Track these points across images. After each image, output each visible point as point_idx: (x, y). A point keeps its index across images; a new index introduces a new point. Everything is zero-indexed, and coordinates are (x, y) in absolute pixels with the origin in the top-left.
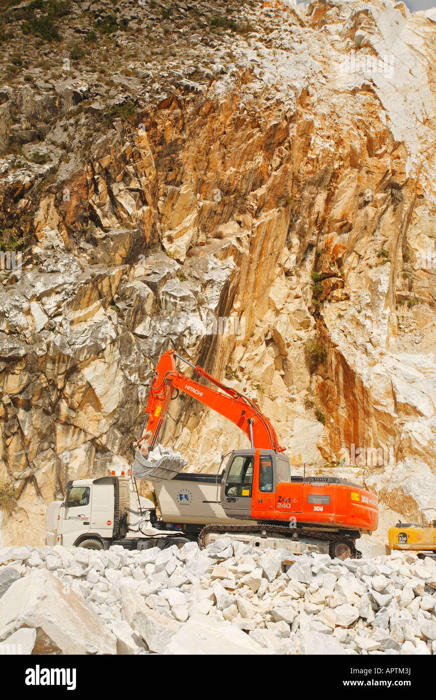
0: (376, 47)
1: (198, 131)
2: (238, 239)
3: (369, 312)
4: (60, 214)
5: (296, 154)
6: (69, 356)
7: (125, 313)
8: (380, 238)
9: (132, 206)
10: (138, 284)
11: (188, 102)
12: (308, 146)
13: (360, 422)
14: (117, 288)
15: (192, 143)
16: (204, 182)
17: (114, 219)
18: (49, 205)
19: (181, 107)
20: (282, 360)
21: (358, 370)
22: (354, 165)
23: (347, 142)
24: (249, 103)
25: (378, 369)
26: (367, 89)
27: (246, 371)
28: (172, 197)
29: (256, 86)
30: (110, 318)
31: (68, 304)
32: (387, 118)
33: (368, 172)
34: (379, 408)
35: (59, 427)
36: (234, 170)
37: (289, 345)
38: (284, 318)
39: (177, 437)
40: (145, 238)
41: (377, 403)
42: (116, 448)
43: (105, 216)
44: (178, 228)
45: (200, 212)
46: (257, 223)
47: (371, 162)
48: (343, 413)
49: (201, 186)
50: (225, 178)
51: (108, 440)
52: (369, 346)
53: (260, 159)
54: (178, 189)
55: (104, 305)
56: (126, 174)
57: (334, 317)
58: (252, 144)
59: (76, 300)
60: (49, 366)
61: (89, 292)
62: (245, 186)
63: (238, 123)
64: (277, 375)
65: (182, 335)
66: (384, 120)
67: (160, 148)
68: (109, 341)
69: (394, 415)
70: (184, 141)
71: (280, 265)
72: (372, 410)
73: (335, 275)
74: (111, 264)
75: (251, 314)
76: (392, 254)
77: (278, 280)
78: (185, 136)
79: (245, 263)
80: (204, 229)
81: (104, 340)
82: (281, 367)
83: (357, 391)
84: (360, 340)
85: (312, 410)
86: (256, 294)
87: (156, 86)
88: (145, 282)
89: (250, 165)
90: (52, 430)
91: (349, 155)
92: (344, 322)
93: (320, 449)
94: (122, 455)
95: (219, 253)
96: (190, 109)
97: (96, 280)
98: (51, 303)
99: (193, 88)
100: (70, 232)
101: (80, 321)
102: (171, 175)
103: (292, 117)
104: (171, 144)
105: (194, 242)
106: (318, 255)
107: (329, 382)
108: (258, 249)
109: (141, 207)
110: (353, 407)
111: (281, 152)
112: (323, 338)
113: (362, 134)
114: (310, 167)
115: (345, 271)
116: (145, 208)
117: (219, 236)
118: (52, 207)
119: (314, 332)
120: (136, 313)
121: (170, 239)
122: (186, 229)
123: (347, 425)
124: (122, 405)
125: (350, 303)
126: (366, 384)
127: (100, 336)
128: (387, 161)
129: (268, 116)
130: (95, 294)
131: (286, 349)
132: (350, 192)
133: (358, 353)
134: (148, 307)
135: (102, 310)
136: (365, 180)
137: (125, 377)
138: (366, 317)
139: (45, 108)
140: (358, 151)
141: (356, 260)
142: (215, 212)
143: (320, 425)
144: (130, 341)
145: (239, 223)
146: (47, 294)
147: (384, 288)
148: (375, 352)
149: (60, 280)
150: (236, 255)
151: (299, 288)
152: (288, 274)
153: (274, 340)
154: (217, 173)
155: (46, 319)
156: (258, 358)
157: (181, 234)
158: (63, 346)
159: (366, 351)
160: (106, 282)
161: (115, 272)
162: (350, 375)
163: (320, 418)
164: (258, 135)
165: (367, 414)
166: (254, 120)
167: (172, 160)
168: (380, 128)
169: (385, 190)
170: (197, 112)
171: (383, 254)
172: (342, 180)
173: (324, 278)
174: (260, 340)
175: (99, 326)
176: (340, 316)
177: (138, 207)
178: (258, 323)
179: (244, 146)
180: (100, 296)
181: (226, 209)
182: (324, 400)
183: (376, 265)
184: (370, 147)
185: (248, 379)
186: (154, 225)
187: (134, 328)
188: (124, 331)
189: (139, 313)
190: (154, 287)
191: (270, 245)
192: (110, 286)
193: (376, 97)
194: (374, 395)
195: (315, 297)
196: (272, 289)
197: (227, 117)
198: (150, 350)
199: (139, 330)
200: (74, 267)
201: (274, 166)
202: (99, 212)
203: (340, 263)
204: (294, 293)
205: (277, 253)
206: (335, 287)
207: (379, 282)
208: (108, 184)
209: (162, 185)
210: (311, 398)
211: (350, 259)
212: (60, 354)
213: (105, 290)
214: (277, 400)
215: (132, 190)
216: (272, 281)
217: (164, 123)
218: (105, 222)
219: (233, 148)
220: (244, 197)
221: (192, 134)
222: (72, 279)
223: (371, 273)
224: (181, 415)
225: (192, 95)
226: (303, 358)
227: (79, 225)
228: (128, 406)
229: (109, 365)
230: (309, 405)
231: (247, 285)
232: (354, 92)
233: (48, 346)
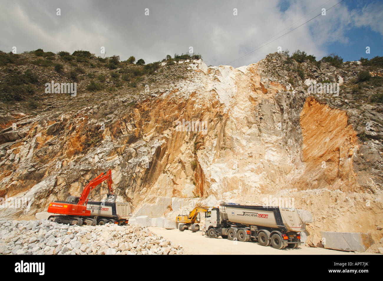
0: (219, 79)
1: (155, 107)
2: (168, 134)
3: (210, 152)
4: (111, 132)
5: (189, 110)
6: (103, 169)
7: (125, 157)
8: (216, 131)
9: (131, 128)
10: (132, 149)
11: (153, 100)
12: (192, 108)
13: (203, 184)
14: (124, 150)
15: (154, 110)
16: (158, 120)
17: (126, 132)
18: (107, 130)
19: (150, 101)
20: (183, 167)
21: (203, 169)
22: (208, 111)
23: (206, 105)
24: (173, 98)
25: (209, 169)
26: (213, 90)
27: (170, 171)
28: (147, 125)
29: (177, 93)
30: (120, 158)
31: (106, 156)
32: (219, 97)
33: (212, 113)
34: (207, 180)
35: (101, 188)
36: (167, 116)
37: (185, 163)
38: (184, 155)
39: (141, 190)
40: (136, 137)
41: (207, 179)
42: (118, 194)
43: (124, 131)
44: (149, 133)
45: (156, 128)
46: (174, 129)
47: (213, 110)
48: (200, 182)
49: (157, 121)
50: (165, 118)
51: (115, 191)
52: (208, 162)
53: (176, 112)
54: (148, 122)
55: (119, 155)
56: (131, 120)
57: (200, 154)
58: (174, 108)
59: (109, 154)
60: (98, 172)
61: (113, 152)
62: (172, 120)
63: (169, 104)
64: (183, 172)
65: (141, 162)
66: (217, 98)
67: (143, 112)
68: (117, 165)
69: (210, 182)
70: (151, 110)
71: (184, 140)
72: (205, 181)
73: (201, 142)
74: (122, 144)
75: (173, 154)
76: (218, 135)
77: (184, 145)
78: (151, 109)
79: (170, 141)
80: (158, 132)
81: (116, 164)
82: (183, 169)
83: (203, 176)
84: (206, 160)
85: (192, 182)
86: (175, 149)
87: (143, 97)
88: (133, 148)
89: (173, 114)
90: (100, 189)
91: (206, 108)
92: (203, 155)
93: (193, 193)
94: (121, 195)
95: (160, 139)
96: (153, 101)
97: (116, 149)
98: (101, 155)
99: (155, 96)
100: (114, 136)
101: (110, 159)
102: (146, 119)
103: (187, 100)
104: (147, 111)
105: (154, 136)
106: (197, 137)
107: (197, 173)
108: (175, 137)
109: (134, 128)
110: (202, 180)
111: (183, 110)
112: (196, 160)
113: (211, 103)
114: (193, 113)
115: (205, 141)
116: (136, 128)
117: (162, 134)
118: (108, 130)
119: (194, 159)
120: (129, 157)
121: (145, 136)
122: (152, 133)
123: (201, 185)
124: (121, 182)
125: (205, 150)
126: (205, 174)
127: (115, 163)
128: (218, 109)
129: (180, 100)
130: (116, 152)
131: (185, 164)
132: (207, 118)
133: (205, 164)
134: (133, 155)
135: (118, 156)
136: (211, 115)
137: (122, 174)
138: (209, 154)
139: (115, 106)
140: (209, 107)
141: (209, 137)
142: (162, 128)
143: (194, 186)
144: (126, 164)
145: (170, 130)
146: (101, 153)
147: (215, 145)
148: (209, 164)
149: (105, 149)
150: (166, 139)
151: (190, 146)
152: (187, 143)
153: (180, 162)
154: (162, 117)
155: (98, 160)
156: (175, 167)
157: (149, 134)
158: (102, 166)
159: (207, 164)
160: (119, 149)
161: (123, 146)
162: (202, 171)
163: (194, 184)
164: (175, 106)
165: (205, 182)
166: (174, 102)
167: (147, 115)
168: (216, 100)
169: (218, 117)
170: (155, 102)
171: (216, 135)
172: (205, 115)
173: (197, 143)
174: (176, 162)
175: (115, 161)
176: (202, 154)
177: (133, 128)
178: (176, 157)
179: (171, 109)
180: (117, 153)
181: (166, 126)
182: (196, 178)
183: (214, 138)
184: (213, 106)
185: (171, 173)
186: (139, 133)
187: (128, 160)
188: (124, 162)
189: (130, 156)
190: (135, 149)
191: (180, 135)
192: (121, 150)
193: (216, 92)
194: (206, 177)
195: (195, 149)
196: (182, 147)
197: (166, 102)
198: (131, 167)
199: (129, 161)
200: (111, 146)
201: (181, 113)
202: (122, 130)
203: (203, 139)
204: (188, 148)
205: (183, 137)
206: (201, 145)
207: (214, 143)
208: (125, 123)
209: (143, 122)
210: (193, 178)
211: (206, 137)
212: (101, 169)
213: (119, 151)
214: (182, 179)
215: (132, 124)
216: (182, 145)
217: (144, 106)
218: (124, 133)
219: (168, 110)
220: (172, 123)
221: (154, 108)
222: (109, 149)
223: (212, 141)
224: (141, 184)
225: (154, 98)
226: (190, 166)
227: (117, 134)
228: (123, 182)
229: (117, 171)
230: (192, 180)
231: (171, 147)
232: (211, 91)
233: (97, 167)
